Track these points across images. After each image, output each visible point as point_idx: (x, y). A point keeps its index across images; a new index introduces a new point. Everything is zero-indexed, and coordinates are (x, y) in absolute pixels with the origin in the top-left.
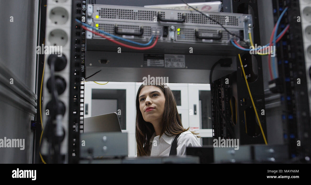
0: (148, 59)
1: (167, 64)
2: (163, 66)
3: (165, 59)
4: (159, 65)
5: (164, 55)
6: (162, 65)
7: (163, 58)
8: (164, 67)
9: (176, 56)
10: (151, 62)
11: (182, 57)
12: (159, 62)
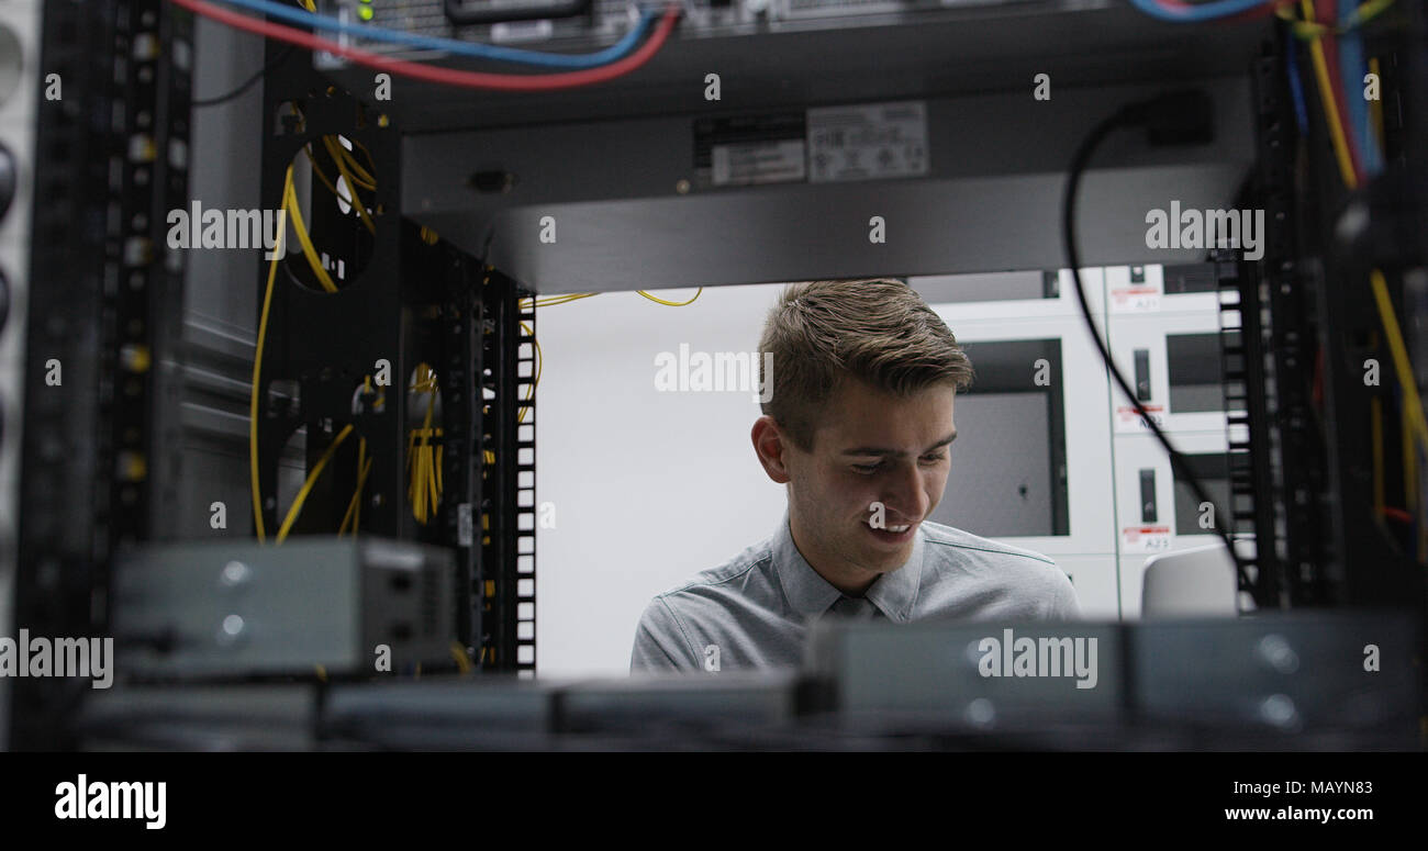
0: (716, 143)
1: (822, 161)
2: (800, 174)
3: (812, 133)
4: (775, 171)
5: (803, 115)
6: (794, 169)
7: (797, 131)
8: (805, 180)
9: (874, 113)
10: (732, 163)
11: (907, 115)
12: (778, 158)
